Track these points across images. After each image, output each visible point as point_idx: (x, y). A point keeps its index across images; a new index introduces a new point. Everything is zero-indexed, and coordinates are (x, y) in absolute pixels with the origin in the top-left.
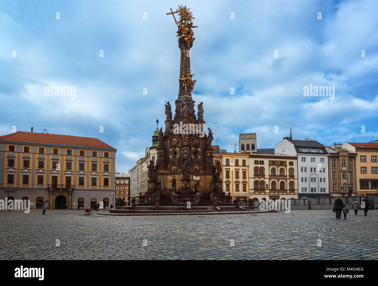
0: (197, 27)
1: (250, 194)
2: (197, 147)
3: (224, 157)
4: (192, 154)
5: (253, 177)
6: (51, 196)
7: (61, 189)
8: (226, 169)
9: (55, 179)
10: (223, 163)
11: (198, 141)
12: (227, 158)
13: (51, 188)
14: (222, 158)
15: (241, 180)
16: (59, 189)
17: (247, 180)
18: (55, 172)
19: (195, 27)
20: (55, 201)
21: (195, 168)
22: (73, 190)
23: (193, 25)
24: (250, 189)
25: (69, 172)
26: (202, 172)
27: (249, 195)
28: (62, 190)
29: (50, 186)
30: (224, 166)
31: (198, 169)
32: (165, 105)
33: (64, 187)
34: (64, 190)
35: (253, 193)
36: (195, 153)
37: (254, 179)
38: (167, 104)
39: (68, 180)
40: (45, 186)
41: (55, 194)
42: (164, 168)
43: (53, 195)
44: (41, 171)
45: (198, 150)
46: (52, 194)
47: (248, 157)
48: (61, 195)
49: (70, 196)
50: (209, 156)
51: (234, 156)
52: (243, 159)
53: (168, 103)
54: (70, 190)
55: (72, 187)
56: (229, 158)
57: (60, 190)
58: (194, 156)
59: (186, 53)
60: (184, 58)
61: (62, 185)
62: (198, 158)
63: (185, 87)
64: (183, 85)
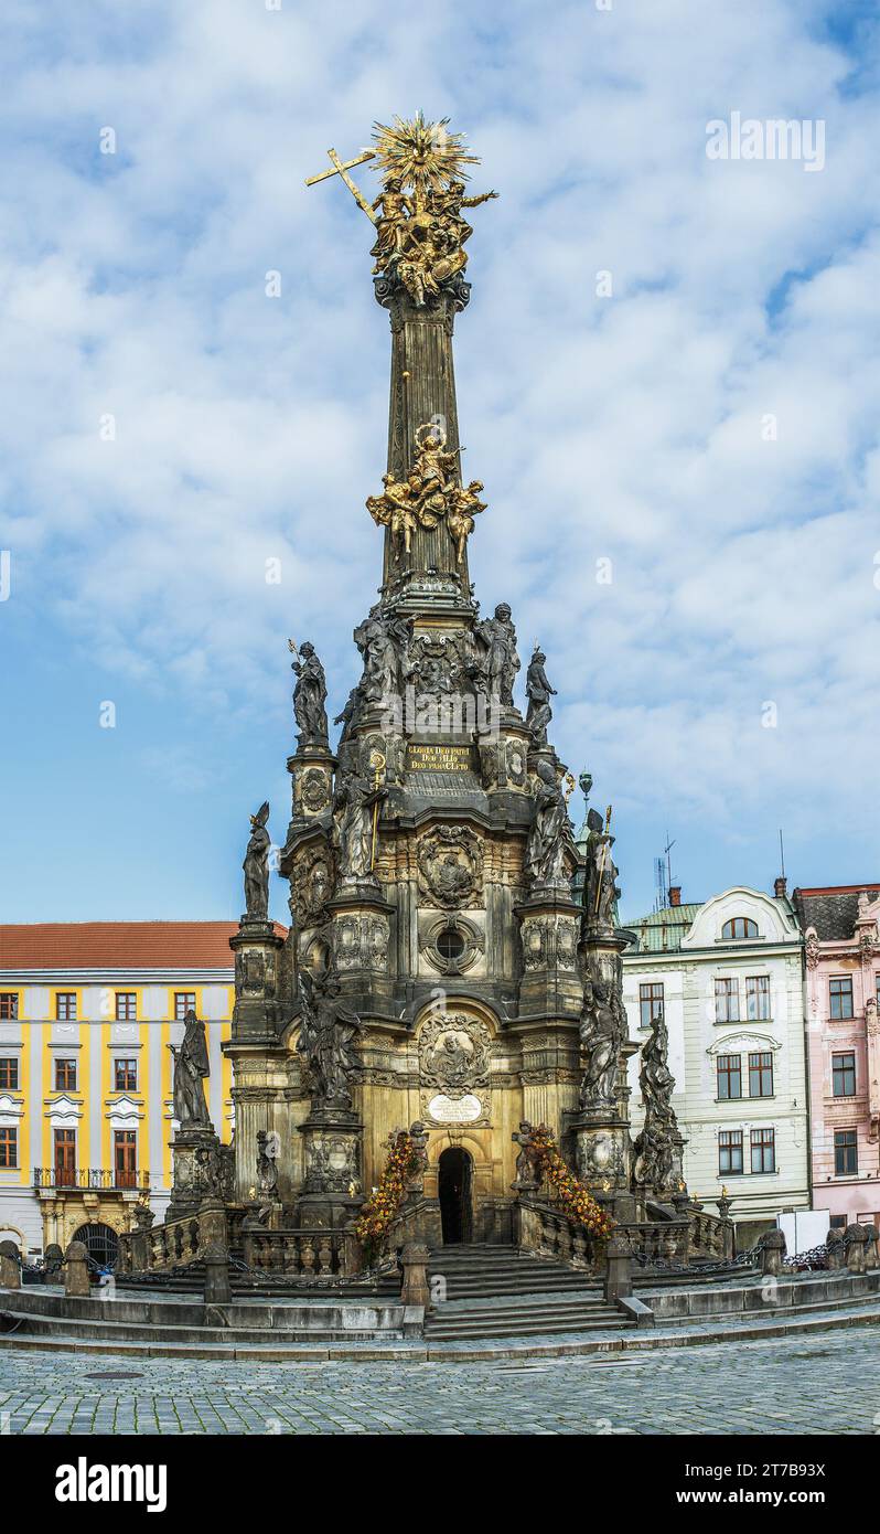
0: (493, 195)
2: (456, 900)
4: (420, 951)
6: (52, 1227)
7: (90, 1190)
9: (65, 1142)
11: (462, 860)
13: (50, 1187)
16: (81, 1194)
18: (66, 1111)
19: (485, 198)
21: (439, 1046)
22: (147, 1196)
23: (469, 195)
25: (125, 1103)
26: (502, 1065)
28: (94, 1197)
29: (47, 1179)
31: (468, 1046)
32: (296, 666)
33: (107, 1182)
34: (106, 1196)
36: (450, 942)
38: (303, 662)
40: (24, 1178)
41: (68, 1218)
43: (60, 1221)
44: (6, 1104)
45: (470, 926)
46: (56, 1217)
48: (94, 1222)
50: (540, 955)
53: (307, 651)
54: (131, 1197)
55: (140, 1184)
57: (87, 1197)
58: (433, 963)
59: (416, 345)
60: (406, 374)
61: (95, 1172)
62: (469, 973)
63: (408, 534)
64: (395, 527)
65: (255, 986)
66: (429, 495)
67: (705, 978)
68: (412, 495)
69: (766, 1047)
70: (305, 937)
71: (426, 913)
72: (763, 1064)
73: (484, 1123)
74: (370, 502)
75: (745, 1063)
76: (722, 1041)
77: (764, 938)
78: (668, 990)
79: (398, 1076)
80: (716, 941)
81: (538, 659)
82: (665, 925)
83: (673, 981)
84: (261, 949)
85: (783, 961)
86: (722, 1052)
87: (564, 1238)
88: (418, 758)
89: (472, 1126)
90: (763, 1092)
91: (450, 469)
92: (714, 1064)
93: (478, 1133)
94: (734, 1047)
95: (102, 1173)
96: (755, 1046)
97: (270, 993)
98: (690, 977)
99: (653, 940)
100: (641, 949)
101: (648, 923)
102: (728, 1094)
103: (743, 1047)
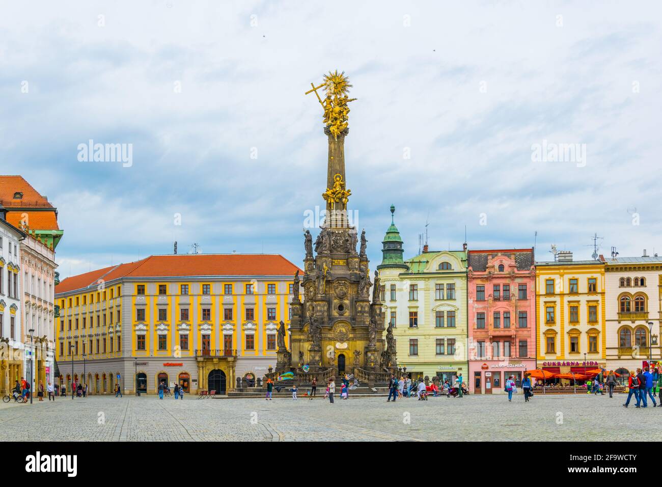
0: (356, 99)
1: (607, 360)
2: (342, 298)
3: (541, 276)
4: (334, 310)
5: (616, 317)
6: (201, 371)
7: (216, 357)
8: (546, 302)
9: (206, 339)
10: (537, 290)
11: (344, 289)
12: (547, 277)
13: (201, 356)
14: (537, 279)
15: (583, 326)
16: (212, 359)
17: (599, 327)
18: (207, 328)
19: (353, 100)
20: (207, 381)
21: (338, 331)
22: (236, 358)
23: (349, 99)
24: (607, 348)
25: (228, 325)
26: (351, 336)
27: (604, 361)
28: (217, 360)
29: (200, 353)
30: (541, 295)
31: (345, 331)
32: (305, 235)
33: (222, 354)
34: (221, 359)
35: (617, 358)
36: (341, 308)
37: (619, 323)
38: (307, 234)
39: (228, 340)
40: (191, 353)
41: (207, 368)
42: (300, 331)
43: (204, 369)
44: (184, 326)
45: (346, 304)
46: (203, 367)
47: (603, 270)
48: (217, 369)
49: (231, 371)
50: (360, 312)
51: (565, 271)
52: (590, 276)
53: (308, 232)
54: (230, 359)
55: (234, 354)
56: (552, 277)
57: (214, 360)
58: (337, 313)
59: (335, 149)
60: (332, 158)
61: (218, 351)
62: (345, 315)
63: (332, 204)
64: (329, 202)
65: (296, 315)
66: (338, 194)
67: (432, 283)
68: (333, 193)
69: (453, 310)
70: (308, 304)
71: (335, 301)
72: (452, 315)
73: (348, 349)
74: (323, 195)
75: (445, 314)
76: (438, 306)
77: (453, 270)
78: (419, 287)
79: (329, 338)
80: (437, 270)
81: (364, 233)
82: (420, 262)
83: (421, 284)
84: (298, 306)
85: (460, 279)
86: (437, 310)
87: (363, 375)
88: (334, 262)
89: (345, 349)
90: (452, 325)
91: (343, 187)
92: (435, 314)
93: (347, 351)
94: (442, 309)
95: (220, 350)
96: (449, 309)
97: (300, 317)
98: (427, 283)
99: (414, 268)
100: (410, 272)
101: (414, 261)
102: (439, 325)
103: (445, 309)
